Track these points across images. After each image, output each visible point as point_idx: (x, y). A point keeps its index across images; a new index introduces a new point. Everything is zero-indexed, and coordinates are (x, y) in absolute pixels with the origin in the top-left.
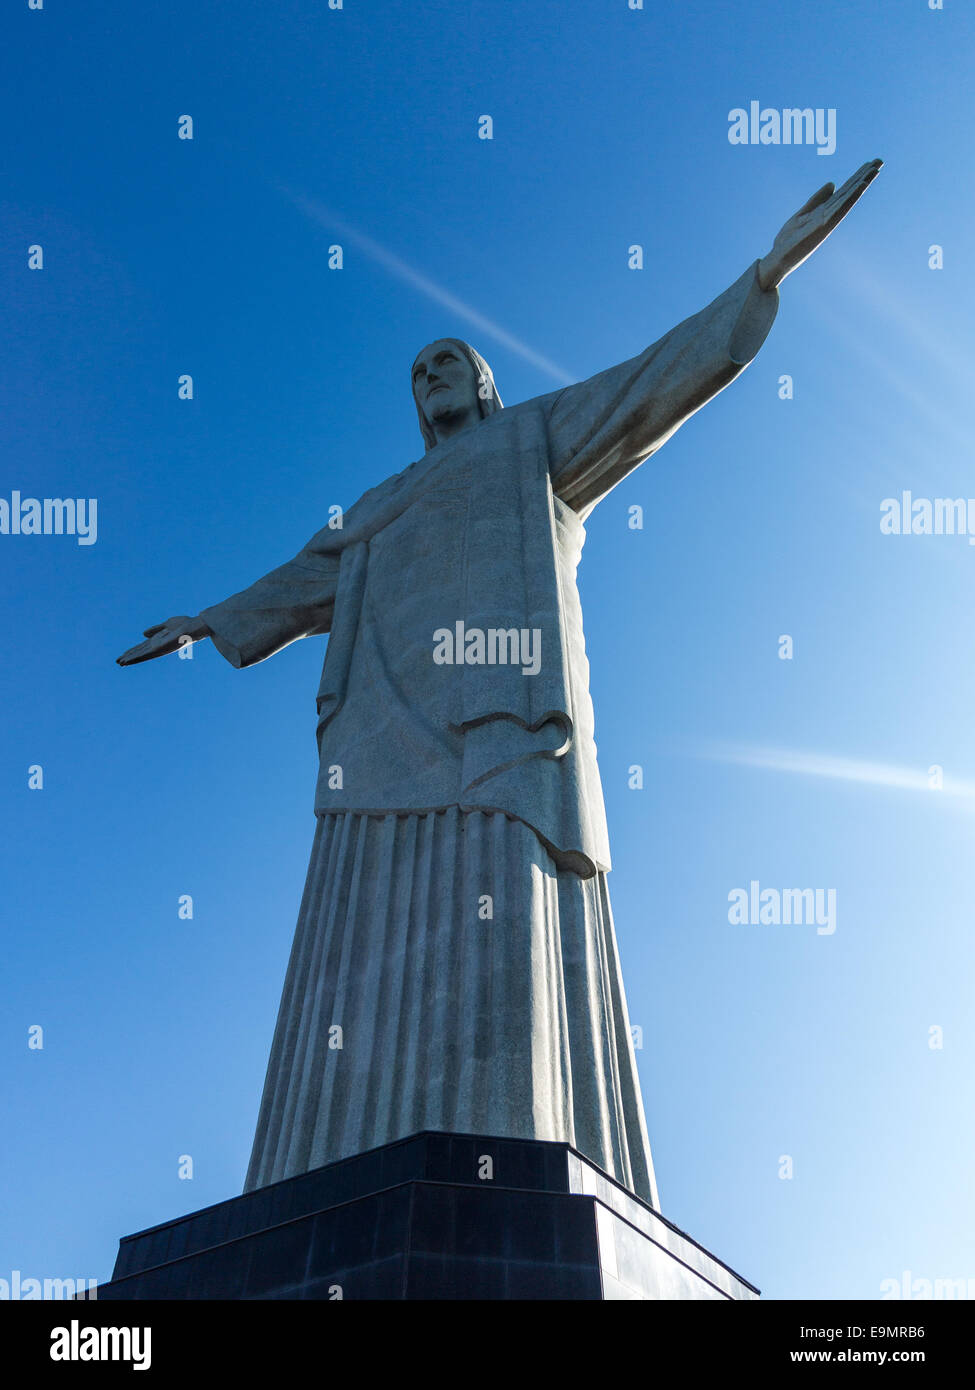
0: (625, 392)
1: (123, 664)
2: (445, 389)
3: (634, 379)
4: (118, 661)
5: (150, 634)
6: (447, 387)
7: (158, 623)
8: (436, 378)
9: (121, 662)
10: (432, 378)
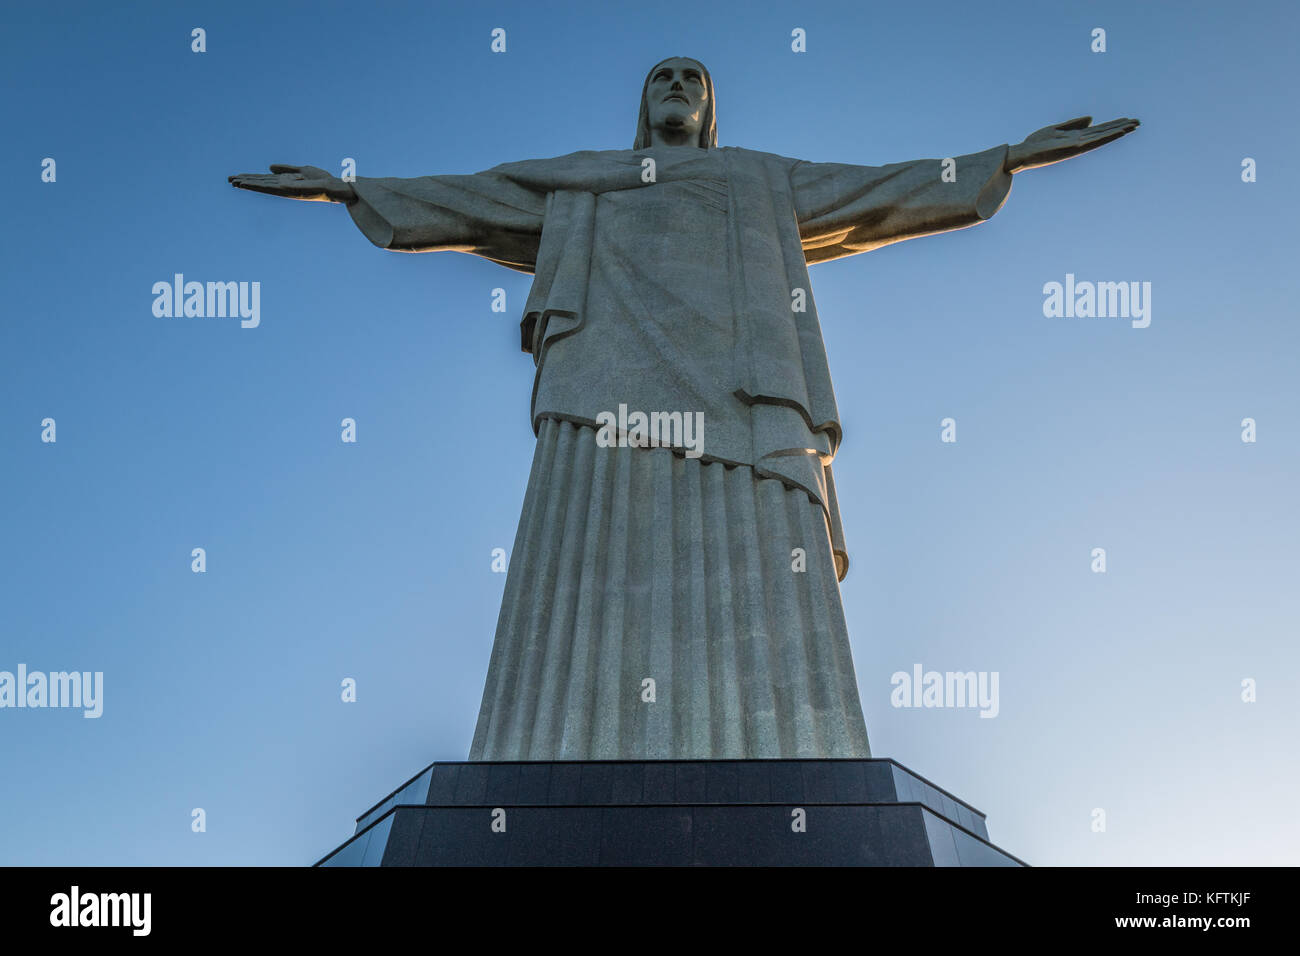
0: (868, 188)
1: (237, 184)
2: (684, 103)
3: (877, 183)
4: (231, 180)
5: (278, 170)
6: (687, 102)
7: (293, 164)
8: (681, 89)
9: (236, 182)
10: (676, 86)
